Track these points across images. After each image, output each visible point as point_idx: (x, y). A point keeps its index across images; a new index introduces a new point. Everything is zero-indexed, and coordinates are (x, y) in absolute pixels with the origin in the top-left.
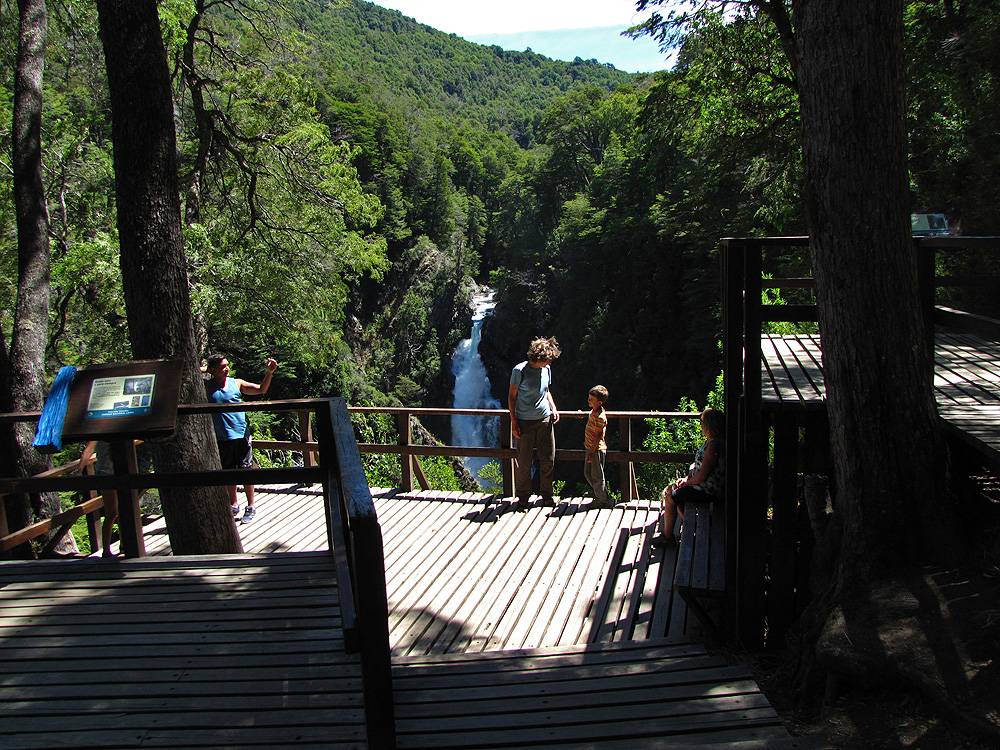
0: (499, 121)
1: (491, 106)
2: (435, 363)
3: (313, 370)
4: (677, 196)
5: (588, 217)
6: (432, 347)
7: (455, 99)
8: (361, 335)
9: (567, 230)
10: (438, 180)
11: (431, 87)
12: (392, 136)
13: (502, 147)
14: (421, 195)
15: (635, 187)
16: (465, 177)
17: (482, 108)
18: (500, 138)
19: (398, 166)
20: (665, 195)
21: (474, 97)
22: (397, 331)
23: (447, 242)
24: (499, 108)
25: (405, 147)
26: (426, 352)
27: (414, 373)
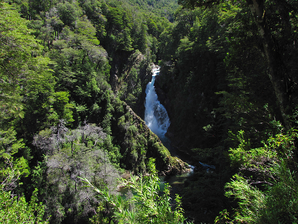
0: (164, 14)
1: (162, 9)
2: (140, 90)
3: (98, 93)
4: (216, 38)
5: (188, 44)
6: (139, 85)
7: (151, 7)
8: (118, 80)
9: (181, 48)
10: (142, 32)
11: (144, 3)
12: (127, 18)
13: (163, 22)
14: (137, 37)
15: (203, 34)
16: (151, 31)
17: (159, 10)
18: (163, 19)
19: (129, 28)
20: (212, 37)
21: (157, 6)
22: (129, 79)
23: (145, 52)
24: (165, 10)
25: (132, 22)
26: (137, 86)
27: (134, 93)
